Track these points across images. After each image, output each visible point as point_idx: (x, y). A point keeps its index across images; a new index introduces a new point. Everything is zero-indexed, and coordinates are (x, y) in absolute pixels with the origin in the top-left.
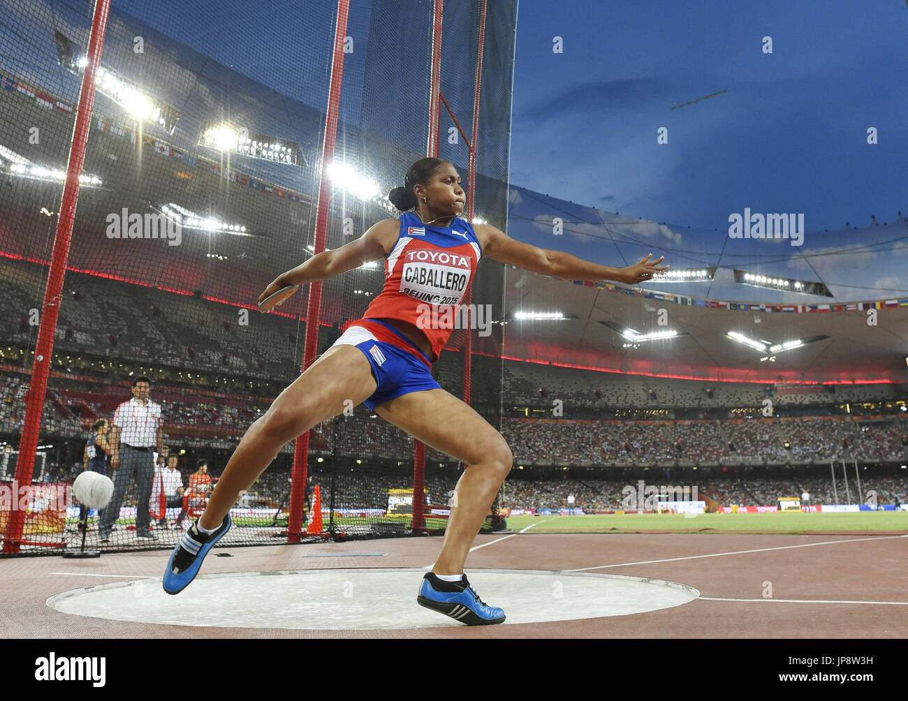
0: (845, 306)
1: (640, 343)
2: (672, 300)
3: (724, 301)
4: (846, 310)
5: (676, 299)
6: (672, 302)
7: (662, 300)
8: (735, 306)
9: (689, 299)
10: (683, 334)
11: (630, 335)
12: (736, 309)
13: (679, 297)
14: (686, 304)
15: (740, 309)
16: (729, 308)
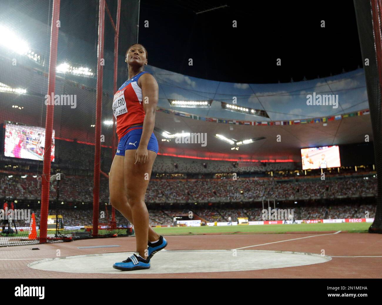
0: (275, 123)
1: (170, 139)
2: (189, 116)
3: (215, 118)
4: (275, 124)
5: (191, 116)
6: (189, 117)
7: (184, 117)
8: (221, 121)
9: (198, 117)
11: (166, 135)
12: (221, 122)
13: (193, 115)
14: (196, 119)
15: (223, 123)
16: (217, 121)
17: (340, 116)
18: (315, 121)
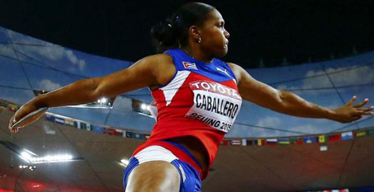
0: (231, 141)
1: (34, 165)
2: (72, 124)
3: (121, 129)
4: (231, 144)
5: (76, 123)
6: (71, 126)
7: (62, 124)
8: (131, 134)
9: (88, 125)
10: (78, 159)
11: (27, 157)
12: (131, 137)
13: (79, 122)
14: (86, 128)
15: (135, 137)
16: (124, 135)
17: (350, 134)
18: (306, 140)
